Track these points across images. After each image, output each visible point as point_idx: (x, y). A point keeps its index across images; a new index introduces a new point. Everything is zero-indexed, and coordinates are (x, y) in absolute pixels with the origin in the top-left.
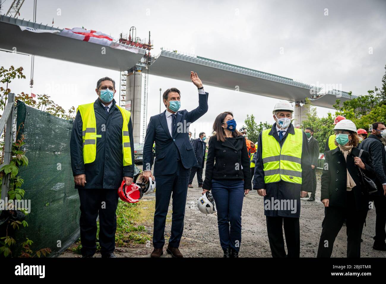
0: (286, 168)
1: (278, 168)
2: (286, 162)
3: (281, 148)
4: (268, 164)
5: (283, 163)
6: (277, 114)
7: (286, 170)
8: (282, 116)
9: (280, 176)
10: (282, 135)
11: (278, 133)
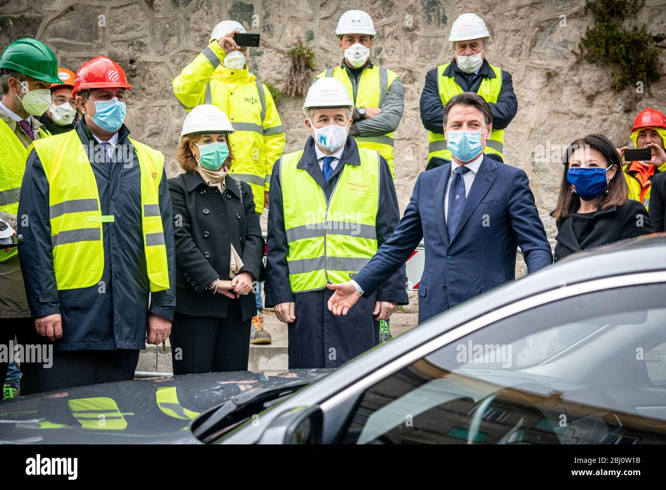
0: (340, 253)
1: (321, 254)
2: (340, 238)
3: (328, 205)
4: (298, 243)
5: (333, 241)
6: (313, 116)
7: (340, 258)
8: (325, 120)
9: (327, 275)
10: (329, 167)
11: (321, 164)
